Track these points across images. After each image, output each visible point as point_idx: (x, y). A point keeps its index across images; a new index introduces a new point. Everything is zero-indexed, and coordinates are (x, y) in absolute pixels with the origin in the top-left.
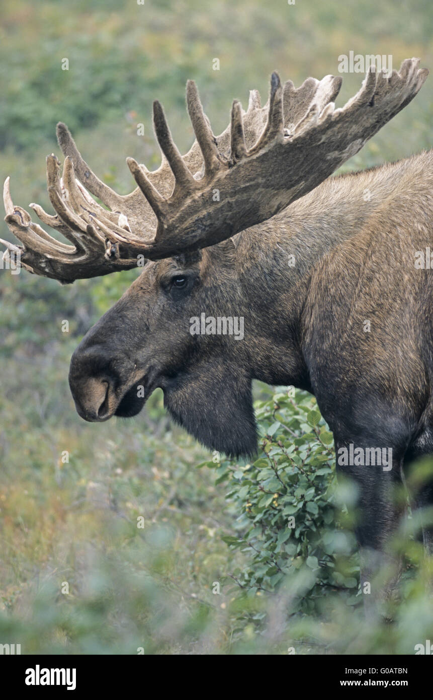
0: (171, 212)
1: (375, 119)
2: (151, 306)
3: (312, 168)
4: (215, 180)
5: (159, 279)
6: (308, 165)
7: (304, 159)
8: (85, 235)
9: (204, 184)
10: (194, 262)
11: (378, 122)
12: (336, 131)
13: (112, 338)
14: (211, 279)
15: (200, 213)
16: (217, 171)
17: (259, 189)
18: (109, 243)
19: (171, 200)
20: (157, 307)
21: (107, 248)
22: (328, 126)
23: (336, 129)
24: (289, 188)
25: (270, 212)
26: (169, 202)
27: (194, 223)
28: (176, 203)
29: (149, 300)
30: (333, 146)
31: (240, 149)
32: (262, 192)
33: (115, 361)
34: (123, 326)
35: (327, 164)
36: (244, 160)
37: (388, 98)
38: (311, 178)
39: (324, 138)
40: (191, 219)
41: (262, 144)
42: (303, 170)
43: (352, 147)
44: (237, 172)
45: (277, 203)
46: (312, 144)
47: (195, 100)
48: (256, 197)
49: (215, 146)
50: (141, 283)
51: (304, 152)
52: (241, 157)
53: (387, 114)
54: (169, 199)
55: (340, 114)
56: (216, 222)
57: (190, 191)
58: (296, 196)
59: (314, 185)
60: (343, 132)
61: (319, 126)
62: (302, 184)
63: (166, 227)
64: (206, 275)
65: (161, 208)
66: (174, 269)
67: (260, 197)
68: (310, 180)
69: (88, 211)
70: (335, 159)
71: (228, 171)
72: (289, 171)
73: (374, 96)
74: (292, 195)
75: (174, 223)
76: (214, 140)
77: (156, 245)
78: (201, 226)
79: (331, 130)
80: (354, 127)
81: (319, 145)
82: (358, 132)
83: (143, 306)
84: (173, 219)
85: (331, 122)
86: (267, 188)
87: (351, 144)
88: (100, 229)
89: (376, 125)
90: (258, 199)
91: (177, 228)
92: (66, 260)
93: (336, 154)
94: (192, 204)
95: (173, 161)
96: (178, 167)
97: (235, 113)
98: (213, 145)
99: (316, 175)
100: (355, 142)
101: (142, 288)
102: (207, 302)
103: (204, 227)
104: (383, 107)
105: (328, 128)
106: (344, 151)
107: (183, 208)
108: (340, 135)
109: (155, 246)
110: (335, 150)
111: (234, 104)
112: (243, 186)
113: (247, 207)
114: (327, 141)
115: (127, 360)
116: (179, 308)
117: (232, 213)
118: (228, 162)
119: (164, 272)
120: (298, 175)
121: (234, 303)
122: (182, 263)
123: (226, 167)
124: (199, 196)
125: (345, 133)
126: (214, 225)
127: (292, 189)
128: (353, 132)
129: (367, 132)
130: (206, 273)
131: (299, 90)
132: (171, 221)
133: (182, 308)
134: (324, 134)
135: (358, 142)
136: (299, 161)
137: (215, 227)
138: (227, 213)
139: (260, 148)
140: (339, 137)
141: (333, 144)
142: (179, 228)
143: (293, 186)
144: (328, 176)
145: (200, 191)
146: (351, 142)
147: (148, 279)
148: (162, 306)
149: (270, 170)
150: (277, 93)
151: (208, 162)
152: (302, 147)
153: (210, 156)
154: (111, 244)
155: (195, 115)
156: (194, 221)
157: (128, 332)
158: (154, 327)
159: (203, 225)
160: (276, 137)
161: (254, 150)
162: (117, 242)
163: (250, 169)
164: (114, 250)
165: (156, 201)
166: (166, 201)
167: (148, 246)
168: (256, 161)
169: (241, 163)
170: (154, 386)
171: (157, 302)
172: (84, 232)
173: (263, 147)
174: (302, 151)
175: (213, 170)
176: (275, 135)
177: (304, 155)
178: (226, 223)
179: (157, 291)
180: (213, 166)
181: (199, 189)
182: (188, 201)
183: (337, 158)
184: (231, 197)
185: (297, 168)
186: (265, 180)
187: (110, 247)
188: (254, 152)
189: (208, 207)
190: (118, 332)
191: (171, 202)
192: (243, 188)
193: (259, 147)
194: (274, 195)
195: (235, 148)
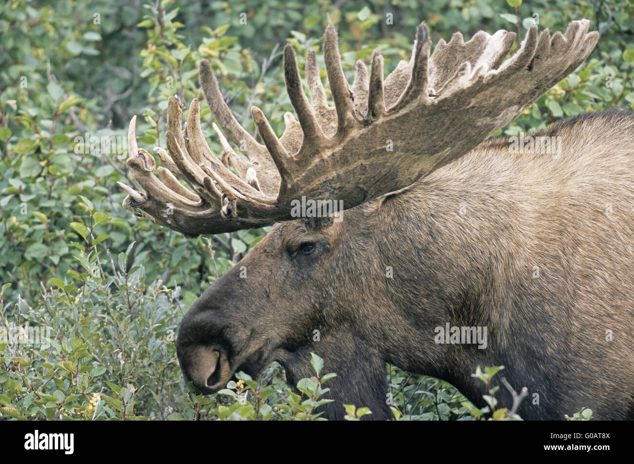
0: (297, 170)
1: (535, 84)
2: (273, 271)
3: (459, 134)
4: (348, 139)
5: (285, 243)
6: (455, 130)
7: (450, 124)
8: (202, 188)
9: (334, 142)
10: (324, 226)
11: (537, 88)
12: (489, 95)
13: (227, 304)
14: (343, 246)
15: (328, 174)
16: (351, 130)
17: (398, 153)
18: (226, 199)
19: (298, 157)
20: (280, 273)
21: (224, 205)
22: (479, 89)
23: (487, 93)
24: (432, 154)
25: (409, 178)
26: (295, 159)
27: (321, 184)
28: (303, 160)
29: (272, 265)
30: (485, 111)
31: (378, 107)
32: (400, 156)
33: (228, 329)
34: (241, 291)
35: (477, 131)
36: (381, 120)
37: (550, 63)
38: (458, 144)
39: (473, 102)
40: (319, 181)
41: (403, 104)
42: (449, 135)
43: (507, 114)
44: (374, 131)
45: (418, 170)
46: (460, 108)
47: (333, 48)
48: (394, 161)
49: (351, 101)
50: (265, 246)
51: (451, 114)
52: (379, 116)
53: (548, 80)
54: (295, 156)
55: (494, 76)
56: (347, 186)
57: (319, 149)
58: (441, 163)
59: (462, 152)
60: (496, 97)
61: (468, 88)
62: (447, 151)
63: (289, 186)
64: (337, 242)
65: (286, 165)
66: (303, 234)
67: (398, 162)
68: (456, 147)
69: (211, 162)
70: (486, 126)
71: (364, 130)
72: (433, 135)
73: (533, 59)
74: (435, 162)
75: (299, 183)
76: (350, 95)
77: (279, 205)
78: (329, 189)
79: (482, 93)
80: (509, 92)
81: (468, 109)
82: (515, 98)
83: (266, 271)
84: (298, 179)
85: (483, 85)
86: (407, 152)
87: (505, 111)
88: (218, 183)
89: (535, 92)
90: (396, 164)
91: (302, 188)
92: (189, 213)
93: (488, 120)
94: (321, 163)
95: (302, 114)
96: (307, 121)
97: (375, 67)
98: (348, 100)
99: (464, 142)
100: (510, 109)
101: (265, 251)
102: (338, 273)
103: (332, 190)
104: (544, 72)
105: (479, 91)
106: (497, 118)
107: (309, 168)
108: (492, 100)
109: (277, 207)
110: (487, 116)
111: (374, 57)
112: (379, 148)
113: (384, 171)
114: (477, 105)
115: (242, 329)
116: (305, 276)
117: (365, 177)
118: (364, 120)
119: (291, 236)
120: (442, 140)
121: (369, 277)
122: (311, 227)
123: (361, 125)
124: (329, 155)
125: (499, 97)
126: (344, 189)
127: (436, 155)
128: (508, 97)
129: (525, 99)
130: (338, 240)
131: (467, 45)
132: (295, 180)
133: (309, 276)
134: (474, 97)
135: (513, 109)
136: (444, 125)
137: (346, 191)
138: (359, 177)
139: (401, 108)
140: (492, 101)
141: (484, 109)
142: (304, 189)
143: (436, 152)
144: (478, 144)
145: (330, 150)
146: (505, 108)
147: (273, 241)
148: (285, 272)
149: (411, 132)
150: (424, 48)
151: (341, 119)
152: (448, 109)
153: (345, 111)
154: (228, 201)
155: (332, 65)
156: (322, 182)
157: (245, 299)
158: (275, 295)
159: (331, 187)
160: (419, 97)
161: (394, 109)
162: (235, 199)
163: (388, 130)
164: (231, 208)
165: (280, 157)
166: (292, 158)
167: (269, 206)
168: (395, 122)
169: (377, 122)
170: (270, 360)
171: (280, 268)
172: (202, 185)
173: (404, 106)
174: (448, 115)
175: (346, 127)
176: (418, 94)
177: (450, 119)
178: (357, 187)
179: (282, 256)
180: (346, 123)
181: (329, 148)
182: (317, 160)
183: (489, 125)
184: (365, 159)
185: (441, 133)
186: (404, 143)
187: (227, 205)
188: (393, 112)
189: (338, 168)
190: (234, 297)
191: (297, 159)
192: (380, 150)
193: (399, 106)
194: (415, 161)
195: (373, 106)
